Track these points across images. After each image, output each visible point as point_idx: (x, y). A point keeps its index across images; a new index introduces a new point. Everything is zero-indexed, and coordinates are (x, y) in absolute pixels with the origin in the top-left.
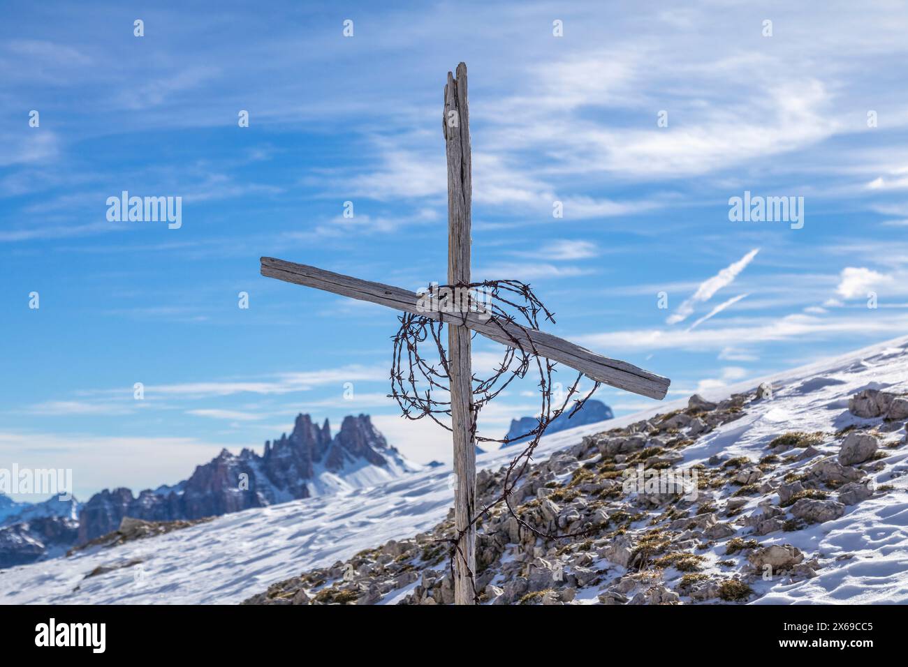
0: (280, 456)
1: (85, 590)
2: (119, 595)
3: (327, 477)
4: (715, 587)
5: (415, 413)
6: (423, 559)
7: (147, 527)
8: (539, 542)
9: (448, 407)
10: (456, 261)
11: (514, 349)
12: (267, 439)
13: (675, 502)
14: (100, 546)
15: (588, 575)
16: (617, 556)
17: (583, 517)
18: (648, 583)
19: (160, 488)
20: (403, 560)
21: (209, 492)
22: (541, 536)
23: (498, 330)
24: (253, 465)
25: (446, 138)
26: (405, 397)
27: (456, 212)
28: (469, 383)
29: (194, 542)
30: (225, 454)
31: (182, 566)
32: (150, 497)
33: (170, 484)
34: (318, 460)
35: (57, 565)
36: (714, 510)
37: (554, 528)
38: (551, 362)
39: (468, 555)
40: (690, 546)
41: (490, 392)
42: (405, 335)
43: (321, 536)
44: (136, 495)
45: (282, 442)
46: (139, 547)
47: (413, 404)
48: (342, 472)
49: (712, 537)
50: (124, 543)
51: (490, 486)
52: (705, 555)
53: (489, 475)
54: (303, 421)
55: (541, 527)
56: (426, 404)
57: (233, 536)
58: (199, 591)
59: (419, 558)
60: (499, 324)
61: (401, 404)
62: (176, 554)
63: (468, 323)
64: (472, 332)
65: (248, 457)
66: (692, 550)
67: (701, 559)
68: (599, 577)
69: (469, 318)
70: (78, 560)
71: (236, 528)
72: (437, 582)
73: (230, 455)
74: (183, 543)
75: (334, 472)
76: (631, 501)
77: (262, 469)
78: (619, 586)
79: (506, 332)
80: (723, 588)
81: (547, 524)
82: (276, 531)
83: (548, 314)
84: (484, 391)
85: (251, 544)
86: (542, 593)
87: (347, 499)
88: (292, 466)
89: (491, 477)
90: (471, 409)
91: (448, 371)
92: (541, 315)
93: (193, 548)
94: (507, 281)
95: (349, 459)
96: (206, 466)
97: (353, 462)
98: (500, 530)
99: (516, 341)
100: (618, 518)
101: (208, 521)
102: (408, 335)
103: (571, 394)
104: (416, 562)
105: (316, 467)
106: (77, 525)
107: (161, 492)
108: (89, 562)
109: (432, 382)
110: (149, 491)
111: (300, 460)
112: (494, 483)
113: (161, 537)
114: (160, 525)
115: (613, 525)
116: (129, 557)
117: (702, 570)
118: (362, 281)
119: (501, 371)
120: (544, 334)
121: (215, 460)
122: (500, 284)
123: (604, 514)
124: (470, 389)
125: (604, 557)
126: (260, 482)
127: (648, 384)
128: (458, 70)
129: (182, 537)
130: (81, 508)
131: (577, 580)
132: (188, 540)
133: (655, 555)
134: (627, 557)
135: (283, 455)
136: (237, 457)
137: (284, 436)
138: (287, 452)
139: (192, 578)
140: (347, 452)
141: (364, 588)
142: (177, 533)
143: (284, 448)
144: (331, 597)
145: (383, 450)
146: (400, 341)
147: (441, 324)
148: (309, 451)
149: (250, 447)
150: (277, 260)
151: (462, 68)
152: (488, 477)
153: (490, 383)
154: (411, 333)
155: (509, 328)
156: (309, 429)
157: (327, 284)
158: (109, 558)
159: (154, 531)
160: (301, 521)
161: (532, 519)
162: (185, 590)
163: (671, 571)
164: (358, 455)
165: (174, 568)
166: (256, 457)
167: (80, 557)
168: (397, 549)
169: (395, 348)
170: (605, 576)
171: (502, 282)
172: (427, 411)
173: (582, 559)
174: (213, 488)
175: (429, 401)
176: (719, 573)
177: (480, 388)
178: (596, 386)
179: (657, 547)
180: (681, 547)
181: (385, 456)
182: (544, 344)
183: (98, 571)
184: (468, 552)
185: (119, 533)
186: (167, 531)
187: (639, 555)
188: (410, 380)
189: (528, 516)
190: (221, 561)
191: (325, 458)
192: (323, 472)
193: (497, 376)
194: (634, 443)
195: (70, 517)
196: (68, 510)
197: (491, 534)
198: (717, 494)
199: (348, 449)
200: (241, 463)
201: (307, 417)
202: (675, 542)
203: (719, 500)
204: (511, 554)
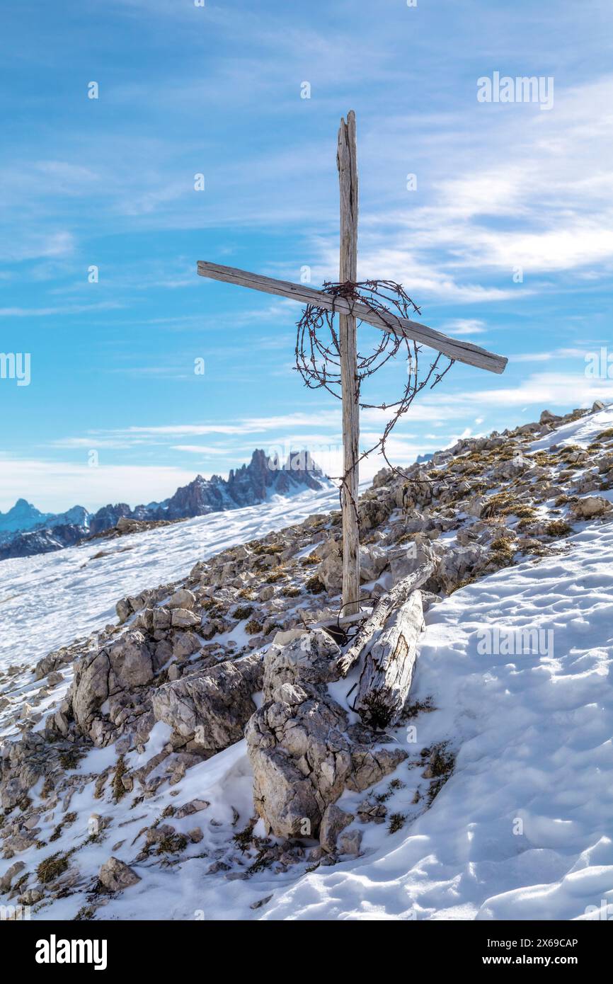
0: (241, 481)
1: (90, 567)
2: (114, 569)
3: (277, 498)
4: (543, 527)
5: (315, 382)
6: (333, 524)
7: (137, 525)
8: (418, 506)
9: (339, 378)
10: (346, 265)
11: (390, 333)
12: (231, 469)
13: (520, 476)
14: (102, 539)
15: (450, 522)
16: (473, 509)
17: (451, 488)
18: (494, 526)
19: (150, 504)
20: (318, 525)
21: (187, 508)
22: (420, 503)
23: (377, 318)
24: (220, 487)
25: (339, 170)
26: (306, 369)
27: (346, 228)
28: (355, 359)
29: (172, 535)
30: (199, 479)
31: (162, 550)
32: (143, 511)
33: (158, 502)
34: (270, 485)
35: (70, 552)
36: (549, 480)
37: (429, 496)
38: (418, 344)
39: (353, 489)
40: (528, 502)
41: (372, 367)
42: (306, 323)
43: (265, 526)
44: (133, 509)
45: (243, 471)
46: (131, 539)
47: (313, 376)
48: (288, 494)
49: (546, 496)
50: (120, 536)
51: (389, 481)
52: (540, 508)
53: (388, 472)
54: (259, 456)
55: (419, 495)
56: (321, 376)
57: (200, 530)
58: (172, 566)
59: (330, 524)
60: (377, 313)
61: (303, 376)
62: (158, 542)
63: (354, 313)
64: (358, 321)
65: (217, 481)
66: (530, 505)
67: (535, 509)
68: (459, 524)
69: (355, 309)
70: (86, 548)
71: (203, 525)
72: (340, 536)
73: (203, 480)
74: (163, 536)
75: (282, 494)
76: (488, 477)
77: (227, 491)
78: (472, 529)
79: (383, 319)
80: (550, 527)
81: (424, 493)
82: (233, 525)
83: (416, 308)
84: (366, 366)
85: (214, 534)
86: (415, 534)
87: (287, 505)
88: (250, 489)
89: (390, 474)
90: (356, 379)
91: (338, 350)
92: (411, 308)
93: (171, 538)
94: (384, 282)
95: (293, 484)
96: (185, 488)
97: (296, 487)
98: (390, 499)
99: (390, 326)
100: (476, 488)
101: (183, 521)
102: (309, 323)
103: (433, 369)
104: (327, 526)
105: (268, 490)
106: (88, 531)
107: (151, 507)
108: (93, 549)
109: (327, 359)
110: (142, 506)
111: (257, 485)
112: (392, 478)
113: (148, 532)
114: (147, 524)
115: (473, 493)
116: (124, 546)
117: (536, 516)
118: (274, 280)
119: (380, 351)
120: (412, 322)
121: (192, 484)
122: (378, 283)
123: (467, 484)
124: (355, 364)
125: (464, 511)
126: (226, 501)
127: (491, 361)
128: (348, 118)
129: (163, 532)
130: (91, 518)
131: (442, 527)
132: (167, 534)
133: (501, 508)
134: (480, 510)
135: (244, 480)
136: (208, 482)
137: (244, 466)
138: (246, 478)
139: (168, 557)
140: (292, 479)
141: (288, 544)
142: (160, 530)
143: (244, 475)
144: (263, 551)
145: (319, 478)
146: (303, 326)
147: (334, 313)
148: (263, 477)
149: (219, 475)
150: (210, 263)
151: (351, 116)
152: (387, 474)
153: (371, 360)
154: (312, 321)
155: (386, 316)
156: (263, 460)
157: (247, 282)
158: (109, 547)
159: (143, 527)
160: (252, 518)
161: (413, 490)
162: (163, 565)
163: (512, 518)
164: (300, 481)
165: (156, 551)
166: (223, 482)
167: (87, 546)
168: (315, 519)
169: (299, 331)
170: (463, 523)
171: (381, 281)
172: (323, 382)
173: (448, 512)
174: (190, 504)
175: (324, 373)
176: (548, 519)
177: (363, 363)
178: (452, 363)
179: (503, 503)
180: (521, 502)
181: (320, 482)
182: (411, 329)
183: (99, 555)
184: (353, 486)
185: (116, 529)
186: (152, 528)
187: (489, 508)
188: (311, 360)
189: (410, 488)
190: (190, 545)
191: (275, 484)
192: (274, 494)
193: (376, 355)
194: (496, 443)
195: (84, 525)
196: (82, 520)
197: (382, 501)
198: (553, 469)
199: (292, 476)
200: (211, 486)
201: (262, 452)
202: (517, 499)
203: (554, 473)
204: (396, 515)
